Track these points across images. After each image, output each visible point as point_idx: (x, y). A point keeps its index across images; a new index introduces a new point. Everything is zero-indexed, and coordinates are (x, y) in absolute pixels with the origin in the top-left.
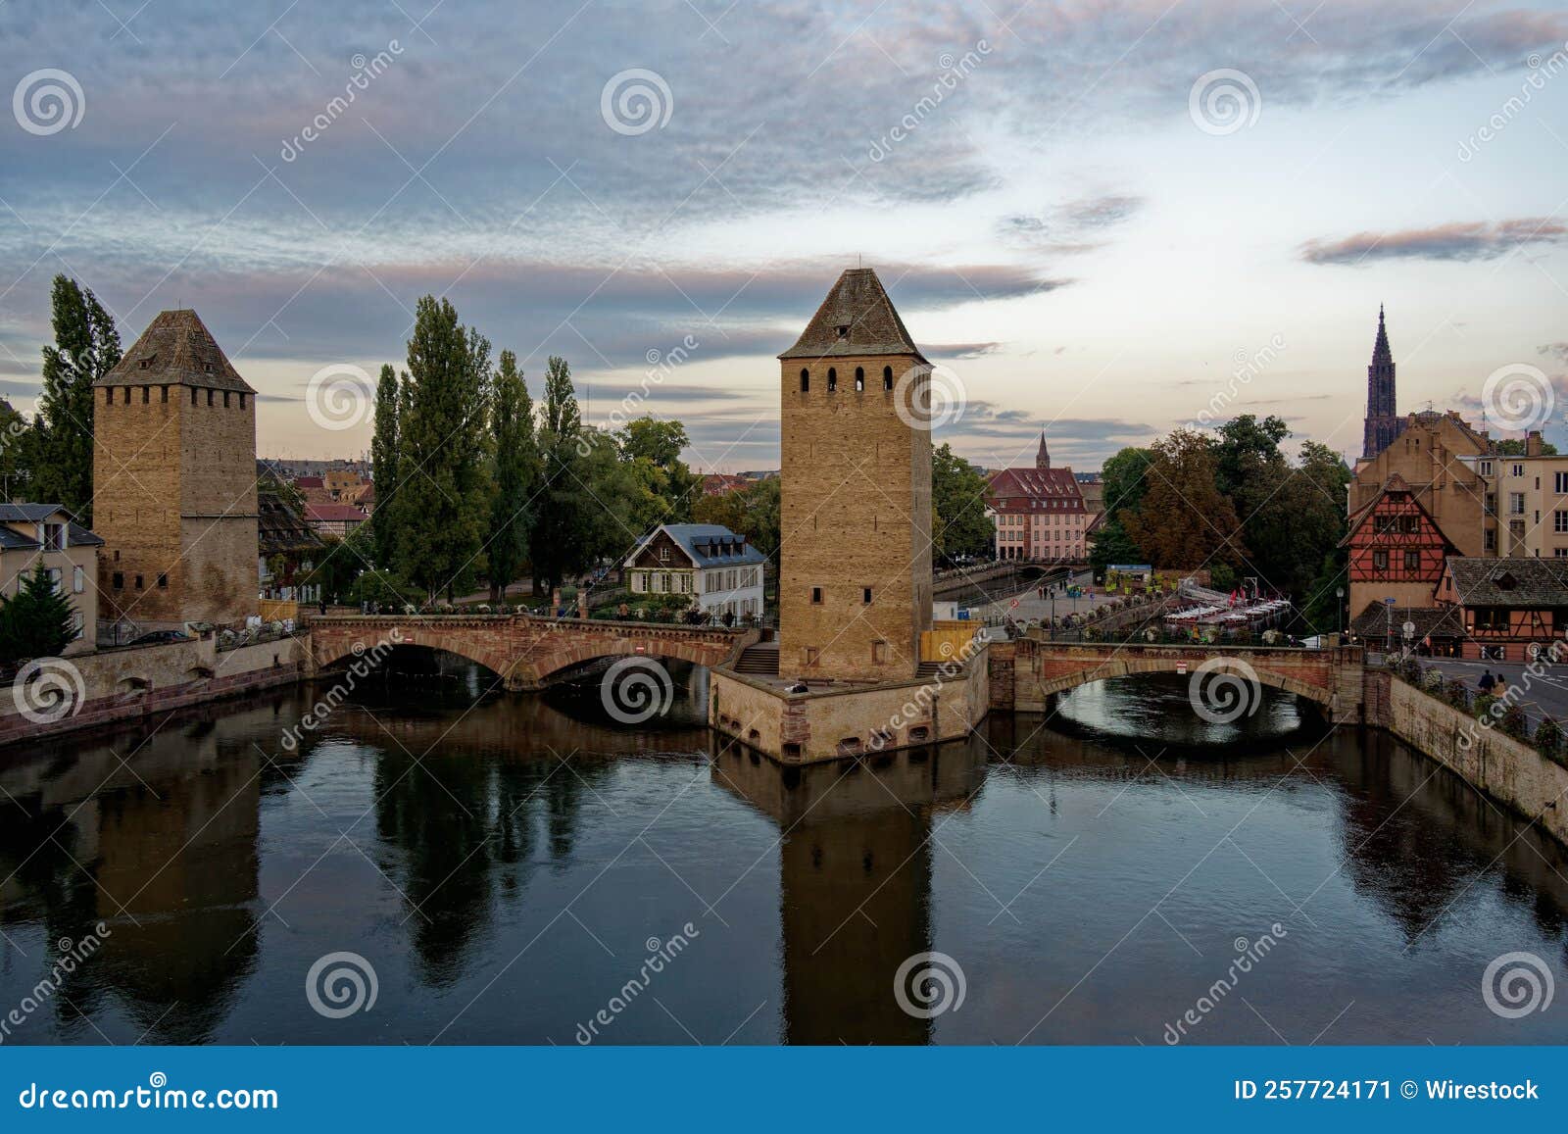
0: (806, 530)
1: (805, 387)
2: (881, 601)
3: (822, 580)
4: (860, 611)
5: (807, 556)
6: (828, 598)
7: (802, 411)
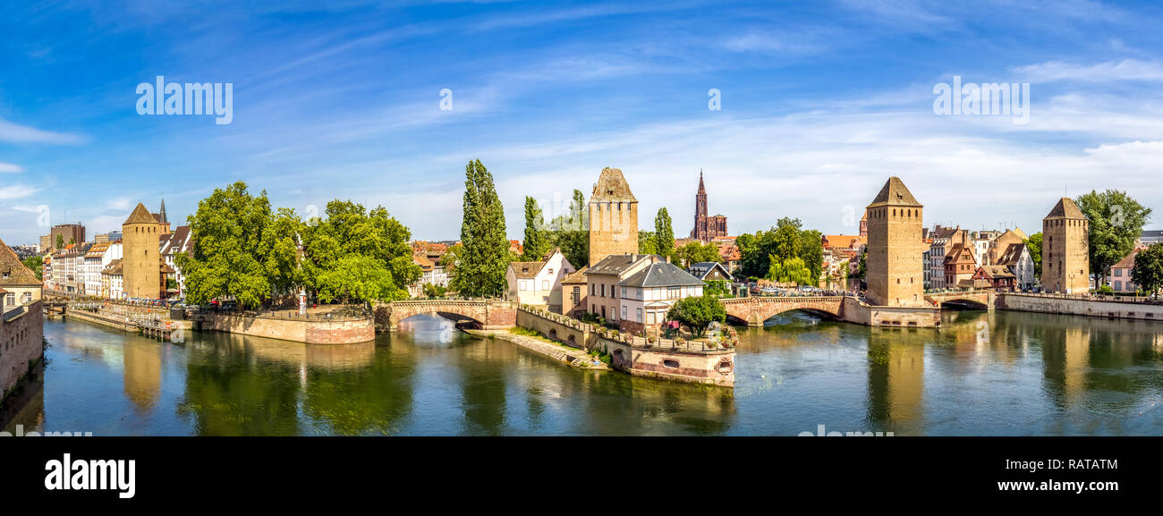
0: (895, 261)
1: (894, 215)
2: (915, 282)
3: (899, 276)
4: (910, 285)
5: (896, 269)
6: (901, 281)
7: (894, 222)
